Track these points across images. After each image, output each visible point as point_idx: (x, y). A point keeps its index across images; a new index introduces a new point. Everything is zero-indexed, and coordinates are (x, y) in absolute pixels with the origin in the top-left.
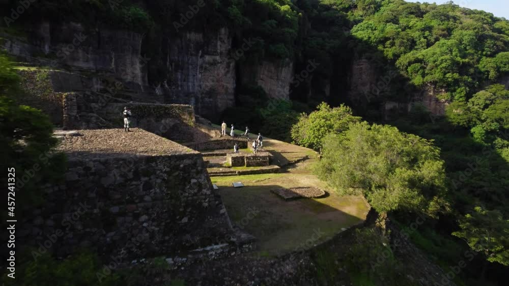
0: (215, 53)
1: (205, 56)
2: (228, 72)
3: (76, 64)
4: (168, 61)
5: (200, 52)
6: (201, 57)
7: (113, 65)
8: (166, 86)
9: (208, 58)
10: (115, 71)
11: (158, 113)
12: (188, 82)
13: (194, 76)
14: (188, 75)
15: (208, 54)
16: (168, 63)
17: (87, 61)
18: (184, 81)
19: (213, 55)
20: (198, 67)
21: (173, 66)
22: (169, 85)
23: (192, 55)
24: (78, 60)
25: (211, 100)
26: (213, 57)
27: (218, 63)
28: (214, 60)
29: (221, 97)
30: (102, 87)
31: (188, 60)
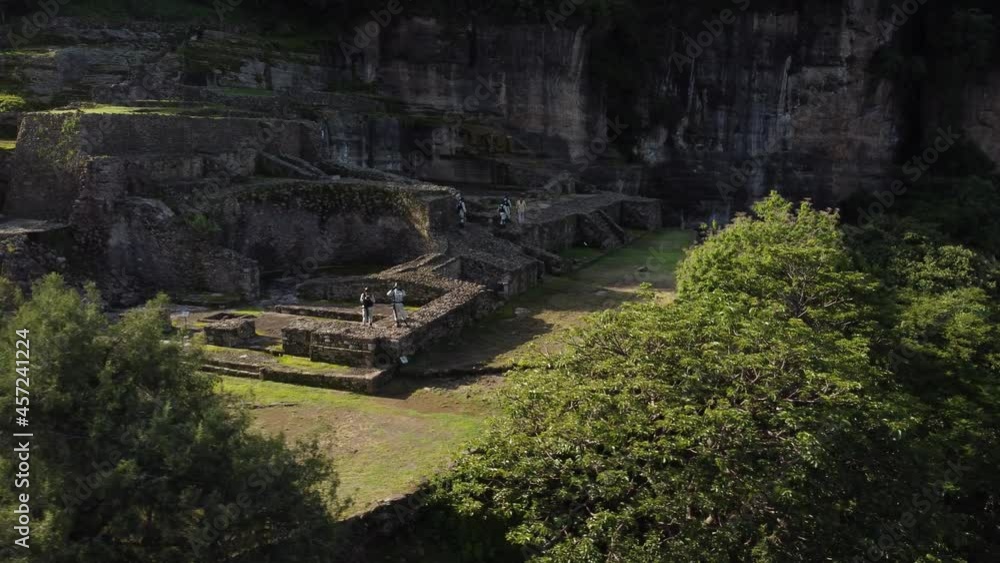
0: (831, 60)
1: (804, 69)
2: (869, 106)
3: (421, 100)
4: (692, 84)
5: (789, 59)
6: (790, 73)
7: (502, 99)
8: (681, 142)
9: (810, 73)
10: (504, 112)
11: (369, 203)
12: (748, 132)
13: (767, 118)
14: (748, 116)
15: (810, 62)
16: (691, 91)
17: (447, 93)
18: (737, 130)
19: (825, 65)
20: (782, 96)
21: (705, 99)
22: (687, 139)
23: (761, 68)
24: (427, 91)
25: (811, 176)
26: (828, 71)
27: (841, 84)
28: (831, 78)
29: (841, 169)
30: (461, 146)
31: (751, 80)
